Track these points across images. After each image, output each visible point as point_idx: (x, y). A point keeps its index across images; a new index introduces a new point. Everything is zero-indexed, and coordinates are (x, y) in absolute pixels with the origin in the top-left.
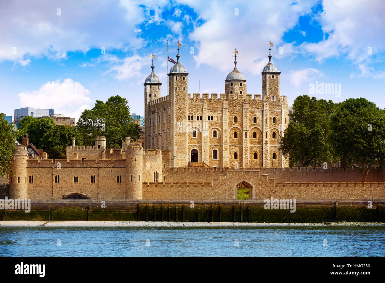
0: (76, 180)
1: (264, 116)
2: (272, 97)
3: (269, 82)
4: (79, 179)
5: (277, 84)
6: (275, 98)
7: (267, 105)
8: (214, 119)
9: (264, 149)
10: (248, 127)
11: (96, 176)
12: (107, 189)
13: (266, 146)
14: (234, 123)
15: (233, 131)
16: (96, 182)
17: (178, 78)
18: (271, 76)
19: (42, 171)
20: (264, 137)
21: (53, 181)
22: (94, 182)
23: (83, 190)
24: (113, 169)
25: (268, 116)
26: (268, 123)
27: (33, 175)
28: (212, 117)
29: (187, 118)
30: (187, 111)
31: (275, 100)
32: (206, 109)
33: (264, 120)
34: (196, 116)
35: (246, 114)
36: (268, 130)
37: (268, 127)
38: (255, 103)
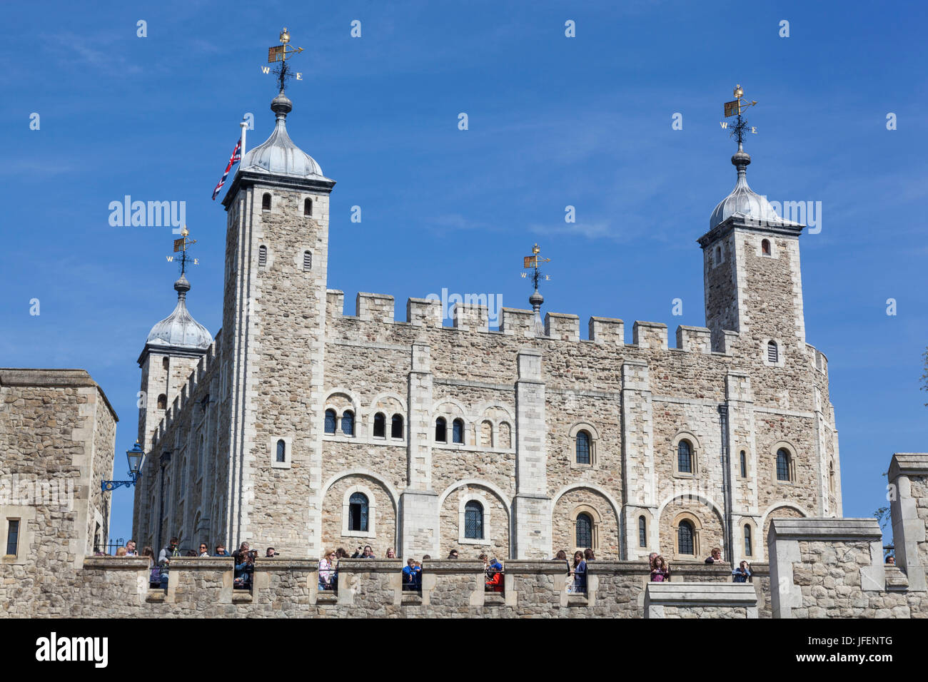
1: (733, 438)
2: (764, 346)
3: (749, 267)
6: (781, 349)
7: (747, 385)
8: (468, 435)
10: (649, 488)
14: (575, 464)
15: (573, 510)
17: (275, 198)
18: (757, 241)
20: (739, 547)
25: (751, 440)
26: (752, 473)
28: (459, 423)
29: (320, 420)
30: (318, 381)
31: (782, 360)
32: (428, 381)
33: (735, 460)
34: (371, 412)
35: (640, 421)
36: (754, 510)
37: (752, 497)
38: (684, 368)
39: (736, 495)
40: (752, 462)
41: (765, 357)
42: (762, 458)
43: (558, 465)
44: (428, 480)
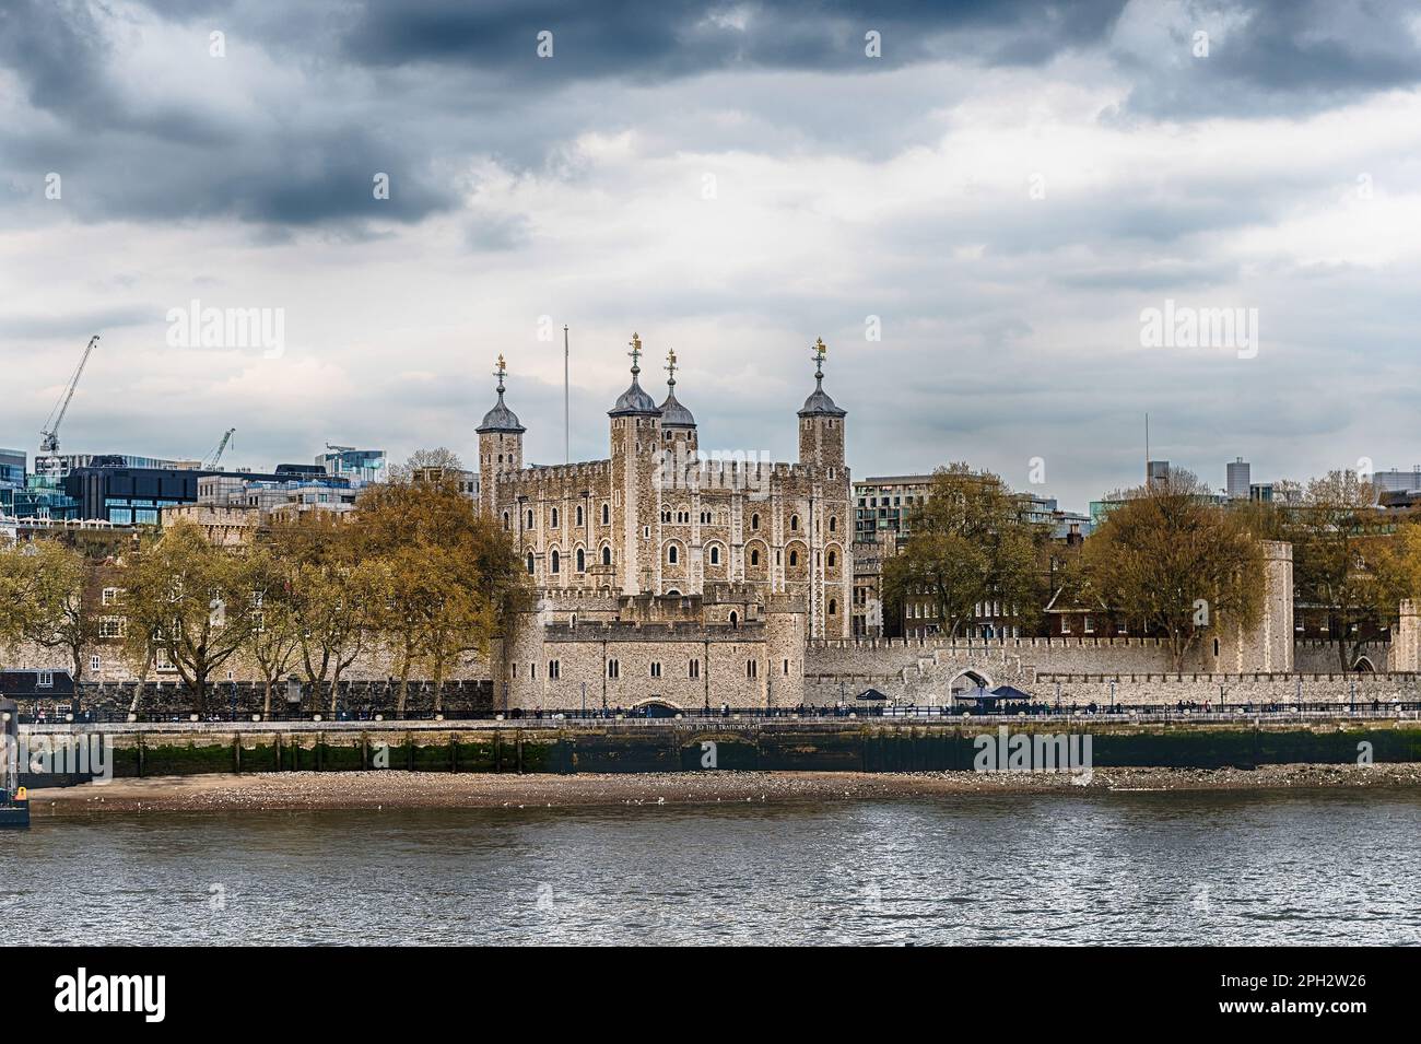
0: (656, 670)
1: (814, 514)
2: (828, 471)
3: (823, 435)
4: (662, 667)
5: (839, 442)
6: (834, 472)
7: (820, 490)
8: (712, 520)
9: (813, 590)
10: (781, 539)
11: (700, 661)
12: (724, 692)
13: (819, 584)
14: (752, 530)
15: (752, 548)
16: (701, 675)
17: (641, 422)
18: (827, 421)
19: (578, 650)
20: (815, 563)
21: (605, 672)
22: (697, 675)
23: (672, 694)
24: (737, 645)
25: (821, 515)
26: (821, 530)
27: (559, 659)
28: (709, 514)
29: (660, 518)
30: (659, 501)
31: (835, 477)
32: (698, 498)
33: (815, 525)
34: (678, 511)
35: (778, 510)
36: (821, 546)
37: (821, 540)
38: (796, 483)
39: (814, 540)
40: (821, 525)
41: (828, 476)
42: (825, 523)
43: (746, 533)
44: (699, 540)
